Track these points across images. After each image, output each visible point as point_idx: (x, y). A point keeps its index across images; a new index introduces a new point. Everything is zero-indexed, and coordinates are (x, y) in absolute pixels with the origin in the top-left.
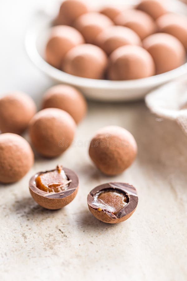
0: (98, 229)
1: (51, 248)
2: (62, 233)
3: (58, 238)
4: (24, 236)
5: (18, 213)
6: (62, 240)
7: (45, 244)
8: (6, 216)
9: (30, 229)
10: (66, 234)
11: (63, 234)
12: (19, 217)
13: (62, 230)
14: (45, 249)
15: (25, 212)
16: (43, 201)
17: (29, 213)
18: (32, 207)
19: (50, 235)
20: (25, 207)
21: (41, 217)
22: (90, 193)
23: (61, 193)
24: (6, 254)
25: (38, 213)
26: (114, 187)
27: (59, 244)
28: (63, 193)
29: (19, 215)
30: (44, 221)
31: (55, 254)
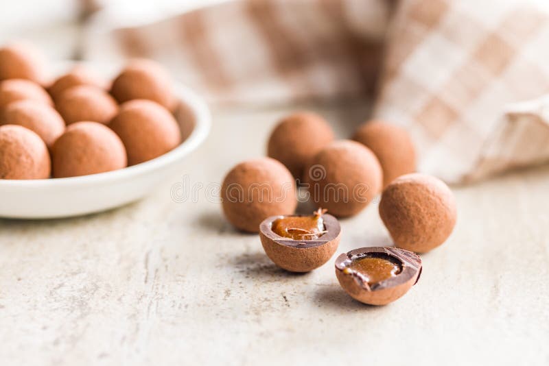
0: (343, 308)
1: (257, 314)
2: (286, 301)
3: (275, 306)
4: (228, 293)
5: (237, 267)
6: (279, 308)
7: (251, 307)
8: (217, 267)
9: (241, 287)
10: (290, 303)
11: (285, 303)
12: (235, 272)
13: (288, 298)
14: (247, 313)
15: (248, 269)
16: (272, 248)
17: (253, 271)
18: (262, 265)
19: (266, 299)
20: (253, 262)
21: (268, 278)
22: (348, 253)
23: (302, 242)
24: (186, 306)
25: (266, 273)
26: (389, 252)
27: (273, 311)
28: (305, 242)
29: (237, 270)
30: (269, 283)
31: (258, 321)
